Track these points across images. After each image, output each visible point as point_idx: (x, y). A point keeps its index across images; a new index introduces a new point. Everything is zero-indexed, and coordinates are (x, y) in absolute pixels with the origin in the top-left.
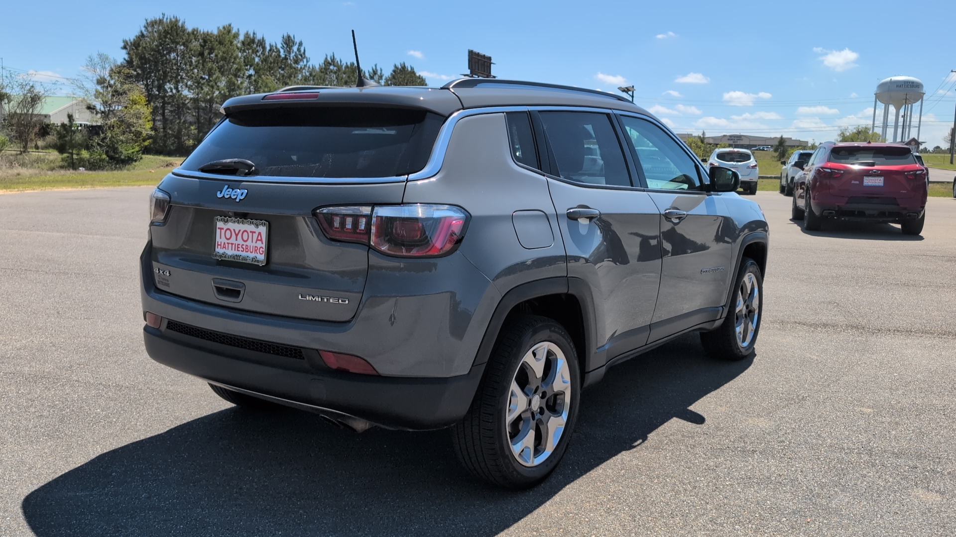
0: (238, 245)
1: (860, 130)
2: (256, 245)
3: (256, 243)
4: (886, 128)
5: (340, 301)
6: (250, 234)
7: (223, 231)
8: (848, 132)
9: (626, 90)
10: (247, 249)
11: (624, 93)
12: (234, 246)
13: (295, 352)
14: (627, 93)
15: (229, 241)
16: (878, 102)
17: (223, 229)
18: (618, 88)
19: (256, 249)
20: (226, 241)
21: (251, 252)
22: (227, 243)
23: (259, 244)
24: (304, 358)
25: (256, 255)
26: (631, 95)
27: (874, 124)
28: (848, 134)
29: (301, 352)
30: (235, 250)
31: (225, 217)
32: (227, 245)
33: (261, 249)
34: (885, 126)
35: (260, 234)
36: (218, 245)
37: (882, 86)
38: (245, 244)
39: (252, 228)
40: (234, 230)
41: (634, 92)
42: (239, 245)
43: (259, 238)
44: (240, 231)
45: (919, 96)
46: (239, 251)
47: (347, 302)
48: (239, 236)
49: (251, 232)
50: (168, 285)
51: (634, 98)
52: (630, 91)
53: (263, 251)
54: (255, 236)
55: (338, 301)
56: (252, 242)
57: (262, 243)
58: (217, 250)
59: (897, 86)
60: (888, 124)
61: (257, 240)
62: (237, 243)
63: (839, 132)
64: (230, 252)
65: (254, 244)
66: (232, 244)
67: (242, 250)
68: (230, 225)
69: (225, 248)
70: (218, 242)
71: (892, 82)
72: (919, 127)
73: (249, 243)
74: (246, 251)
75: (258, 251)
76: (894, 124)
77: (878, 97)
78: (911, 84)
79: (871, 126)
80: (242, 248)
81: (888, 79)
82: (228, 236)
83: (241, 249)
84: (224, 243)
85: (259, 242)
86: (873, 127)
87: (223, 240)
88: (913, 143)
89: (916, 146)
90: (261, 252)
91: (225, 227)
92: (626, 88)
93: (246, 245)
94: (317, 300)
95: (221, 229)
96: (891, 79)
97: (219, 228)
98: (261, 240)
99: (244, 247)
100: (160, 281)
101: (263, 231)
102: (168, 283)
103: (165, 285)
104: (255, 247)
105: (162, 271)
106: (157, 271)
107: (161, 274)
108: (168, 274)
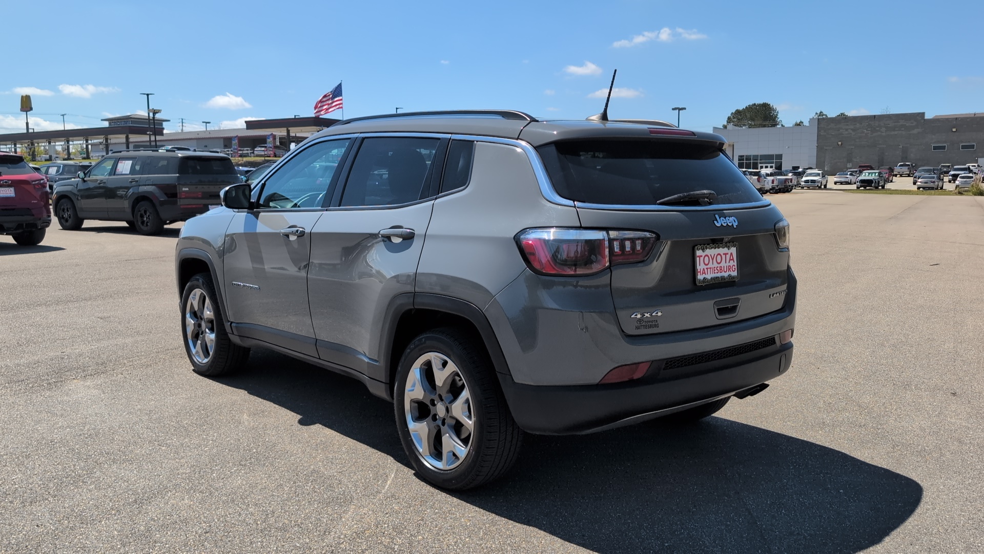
0: (714, 268)
2: (729, 264)
3: (729, 262)
6: (724, 257)
7: (702, 259)
10: (721, 270)
12: (711, 270)
15: (707, 267)
17: (702, 256)
19: (729, 268)
20: (705, 267)
21: (725, 272)
23: (732, 263)
24: (775, 343)
25: (729, 272)
30: (712, 273)
31: (704, 245)
32: (706, 270)
33: (734, 267)
35: (731, 254)
36: (699, 272)
38: (719, 265)
39: (725, 250)
40: (711, 255)
43: (732, 258)
44: (715, 255)
46: (715, 273)
48: (715, 260)
49: (724, 254)
50: (657, 326)
53: (735, 269)
54: (728, 256)
56: (726, 263)
57: (734, 262)
58: (698, 277)
61: (730, 260)
62: (713, 266)
64: (709, 276)
65: (728, 264)
66: (710, 268)
68: (709, 252)
69: (705, 273)
70: (698, 269)
73: (723, 264)
74: (720, 272)
75: (731, 269)
80: (717, 270)
82: (706, 262)
84: (704, 269)
85: (732, 261)
87: (703, 266)
90: (734, 270)
91: (703, 254)
93: (720, 267)
94: (778, 295)
95: (700, 257)
97: (698, 256)
98: (733, 259)
99: (719, 269)
100: (641, 326)
101: (733, 250)
102: (657, 323)
103: (651, 326)
104: (729, 266)
105: (649, 314)
106: (639, 316)
107: (647, 317)
108: (660, 314)
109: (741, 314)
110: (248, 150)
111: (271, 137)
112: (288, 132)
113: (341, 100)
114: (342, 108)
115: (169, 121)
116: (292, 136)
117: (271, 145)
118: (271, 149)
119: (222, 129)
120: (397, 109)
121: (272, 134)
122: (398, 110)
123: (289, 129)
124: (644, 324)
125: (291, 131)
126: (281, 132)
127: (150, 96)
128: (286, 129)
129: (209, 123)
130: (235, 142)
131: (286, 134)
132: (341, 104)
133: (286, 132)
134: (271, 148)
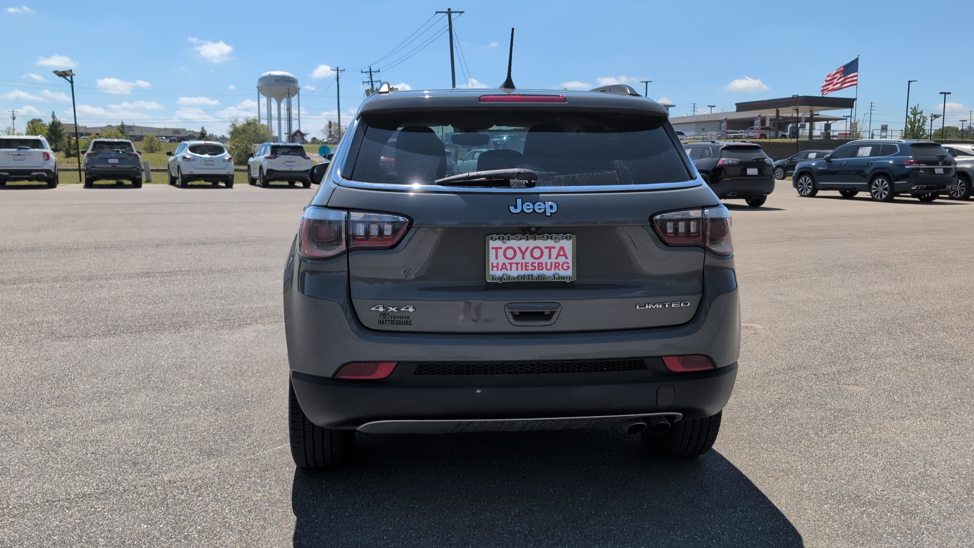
0: (526, 263)
1: (249, 122)
2: (557, 261)
3: (557, 258)
4: (271, 120)
5: (682, 305)
6: (546, 252)
7: (500, 251)
8: (239, 123)
9: (64, 74)
10: (540, 267)
11: (61, 78)
12: (520, 266)
13: (635, 364)
14: (65, 78)
15: (511, 261)
16: (261, 95)
17: (500, 248)
18: (54, 72)
20: (507, 262)
21: (549, 270)
22: (509, 263)
23: (562, 260)
24: (646, 368)
25: (557, 271)
26: (70, 80)
27: (259, 116)
28: (239, 126)
29: (643, 362)
30: (522, 269)
31: (506, 234)
32: (508, 266)
33: (566, 265)
34: (270, 118)
35: (562, 248)
36: (493, 267)
37: (263, 79)
38: (538, 261)
39: (548, 243)
40: (519, 248)
41: (73, 77)
42: (528, 263)
43: (562, 253)
44: (527, 248)
45: (296, 91)
46: (528, 270)
47: (689, 304)
48: (528, 254)
49: (546, 248)
50: (409, 323)
51: (74, 85)
52: (68, 76)
53: (569, 267)
54: (555, 251)
55: (680, 305)
56: (549, 258)
57: (567, 258)
58: (491, 273)
59: (276, 80)
60: (272, 116)
61: (559, 255)
62: (524, 261)
63: (230, 124)
64: (515, 272)
65: (554, 260)
66: (517, 264)
67: (533, 268)
68: (516, 243)
69: (506, 269)
70: (492, 264)
71: (270, 77)
72: (299, 120)
73: (544, 260)
74: (539, 269)
75: (560, 267)
76: (277, 117)
77: (260, 90)
78: (287, 79)
79: (257, 118)
80: (532, 266)
81: (267, 74)
82: (510, 255)
83: (530, 267)
84: (503, 264)
85: (562, 258)
86: (259, 118)
87: (502, 260)
88: (298, 134)
89: (301, 137)
90: (566, 268)
91: (504, 246)
92: (63, 72)
93: (539, 263)
94: (658, 307)
95: (496, 248)
96: (270, 74)
97: (492, 248)
98: (565, 255)
99: (535, 265)
100: (386, 321)
101: (568, 245)
102: (408, 320)
103: (400, 323)
104: (555, 263)
105: (395, 308)
106: (381, 309)
107: (392, 311)
108: (411, 310)
109: (560, 323)
110: (742, 132)
111: (759, 118)
112: (778, 112)
113: (856, 76)
114: (856, 84)
115: (674, 106)
116: (781, 117)
117: (758, 127)
118: (758, 131)
119: (724, 112)
120: (909, 82)
121: (760, 115)
122: (911, 83)
123: (779, 109)
124: (390, 318)
125: (780, 112)
126: (770, 113)
127: (648, 83)
128: (775, 109)
129: (714, 106)
130: (724, 124)
131: (775, 115)
132: (856, 80)
133: (775, 112)
134: (757, 129)
